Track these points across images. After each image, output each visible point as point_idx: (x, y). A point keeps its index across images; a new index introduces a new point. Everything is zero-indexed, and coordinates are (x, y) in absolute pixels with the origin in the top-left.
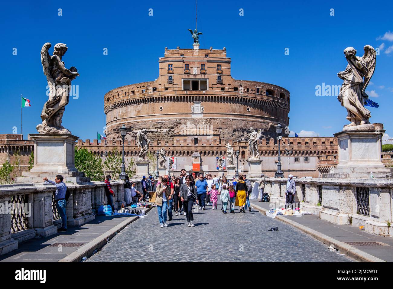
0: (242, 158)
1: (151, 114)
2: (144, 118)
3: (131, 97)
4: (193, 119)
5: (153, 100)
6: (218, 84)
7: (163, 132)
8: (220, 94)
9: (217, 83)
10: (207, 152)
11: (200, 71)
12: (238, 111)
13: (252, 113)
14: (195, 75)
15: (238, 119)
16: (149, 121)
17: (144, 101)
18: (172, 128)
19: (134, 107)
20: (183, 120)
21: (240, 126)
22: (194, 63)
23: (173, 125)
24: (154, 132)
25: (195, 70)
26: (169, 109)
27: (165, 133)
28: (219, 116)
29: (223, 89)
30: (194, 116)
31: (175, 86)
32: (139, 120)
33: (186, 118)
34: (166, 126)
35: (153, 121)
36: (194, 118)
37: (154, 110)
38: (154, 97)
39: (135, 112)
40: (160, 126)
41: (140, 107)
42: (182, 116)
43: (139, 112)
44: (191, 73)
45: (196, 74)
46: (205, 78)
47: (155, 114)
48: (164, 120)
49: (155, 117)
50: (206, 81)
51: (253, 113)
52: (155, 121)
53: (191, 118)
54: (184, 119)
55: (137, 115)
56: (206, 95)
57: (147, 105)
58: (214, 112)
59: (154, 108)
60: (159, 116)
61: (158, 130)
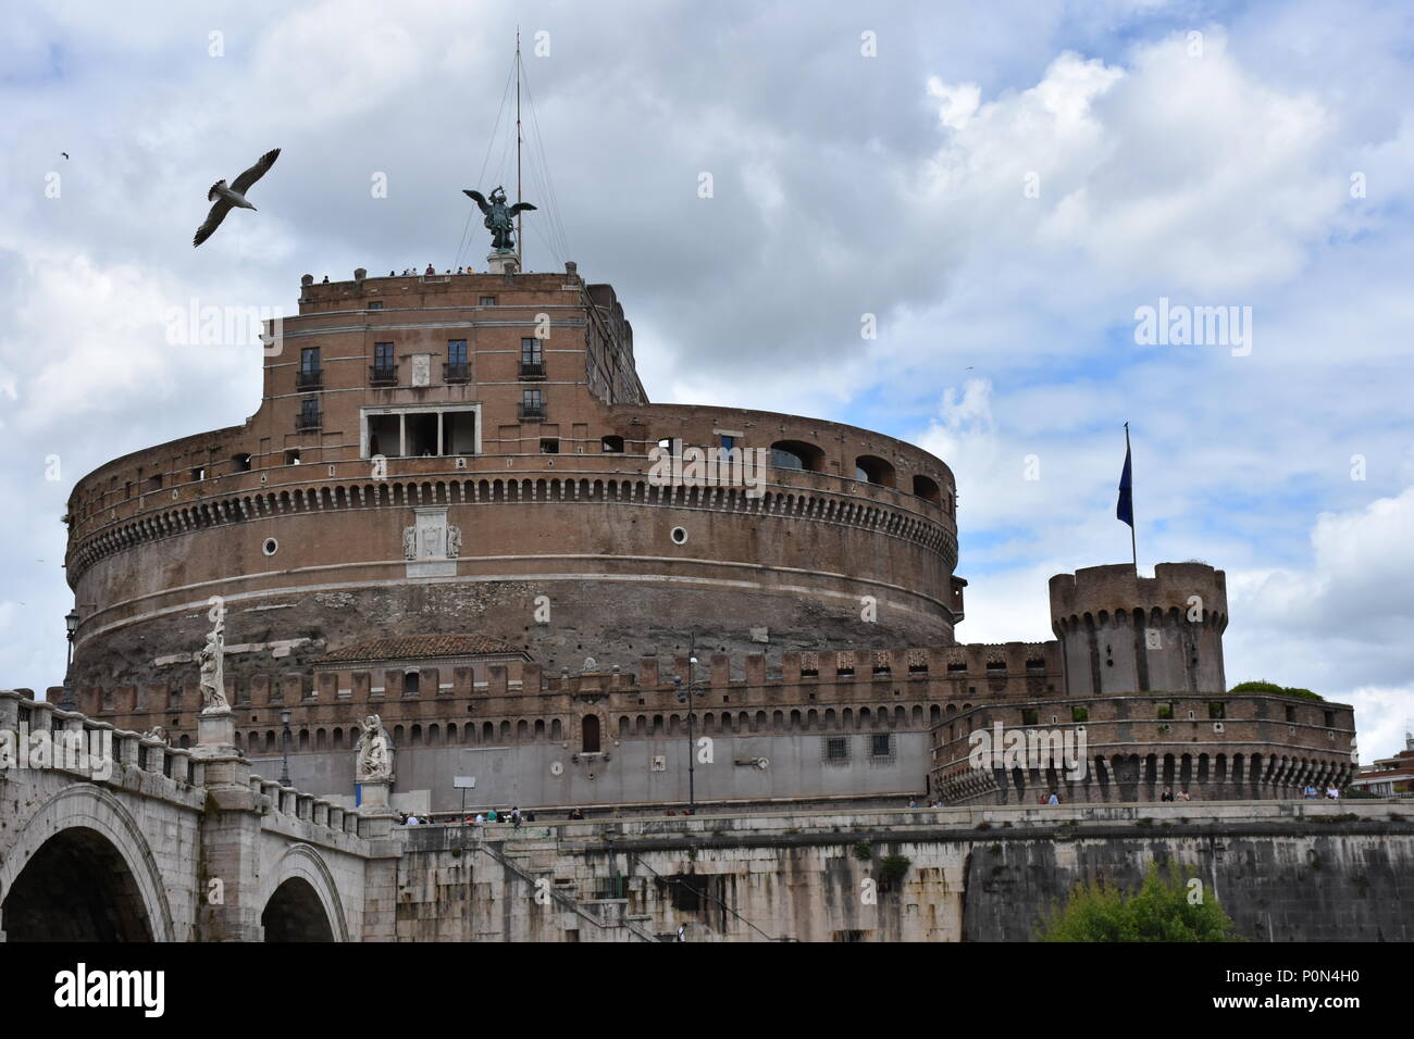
0: (585, 751)
3: (146, 504)
4: (412, 588)
5: (234, 510)
6: (525, 426)
7: (276, 654)
8: (534, 466)
9: (522, 421)
10: (425, 725)
11: (440, 371)
12: (627, 544)
13: (696, 551)
14: (420, 391)
15: (624, 582)
17: (202, 518)
18: (315, 634)
19: (159, 551)
20: (369, 595)
21: (637, 613)
22: (415, 336)
23: (317, 622)
24: (237, 659)
25: (421, 369)
26: (303, 546)
27: (284, 661)
28: (532, 573)
29: (551, 446)
30: (415, 574)
31: (330, 443)
32: (180, 608)
33: (382, 584)
34: (288, 627)
35: (233, 608)
36: (415, 582)
37: (240, 559)
38: (242, 497)
39: (164, 572)
40: (262, 628)
41: (186, 549)
42: (364, 579)
43: (180, 570)
44: (403, 383)
45: (427, 382)
46: (467, 398)
47: (242, 574)
48: (281, 599)
49: (244, 591)
50: (472, 415)
51: (702, 551)
52: (244, 604)
53: (402, 582)
54: (368, 589)
55: (170, 586)
56: (470, 478)
57: (211, 537)
58: (510, 553)
59: (239, 545)
60: (260, 584)
61: (259, 647)
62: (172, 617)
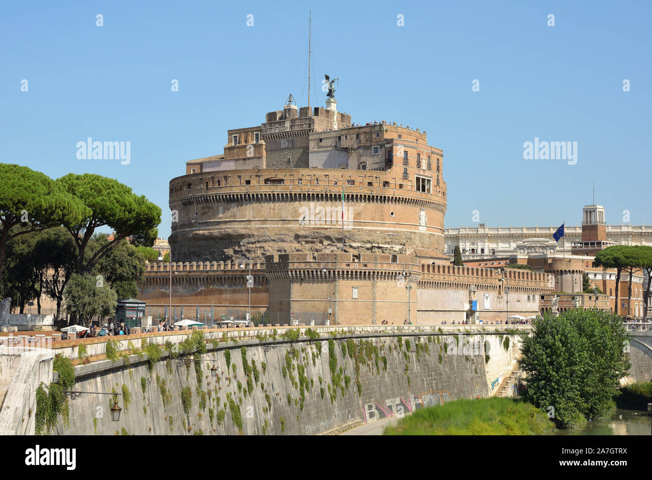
1: (379, 220)
2: (367, 226)
4: (420, 233)
5: (383, 199)
7: (394, 249)
9: (437, 185)
11: (427, 165)
14: (424, 170)
16: (376, 231)
17: (370, 199)
18: (404, 244)
22: (423, 153)
24: (383, 249)
25: (424, 164)
26: (401, 216)
27: (397, 252)
31: (409, 183)
33: (415, 231)
34: (398, 241)
35: (382, 232)
37: (383, 216)
38: (387, 196)
40: (390, 240)
41: (361, 208)
42: (412, 229)
44: (421, 167)
46: (430, 175)
47: (383, 221)
48: (396, 232)
49: (384, 227)
50: (430, 181)
52: (384, 231)
53: (419, 231)
54: (413, 232)
55: (354, 219)
57: (372, 205)
59: (382, 211)
60: (390, 225)
61: (389, 246)
62: (359, 230)
